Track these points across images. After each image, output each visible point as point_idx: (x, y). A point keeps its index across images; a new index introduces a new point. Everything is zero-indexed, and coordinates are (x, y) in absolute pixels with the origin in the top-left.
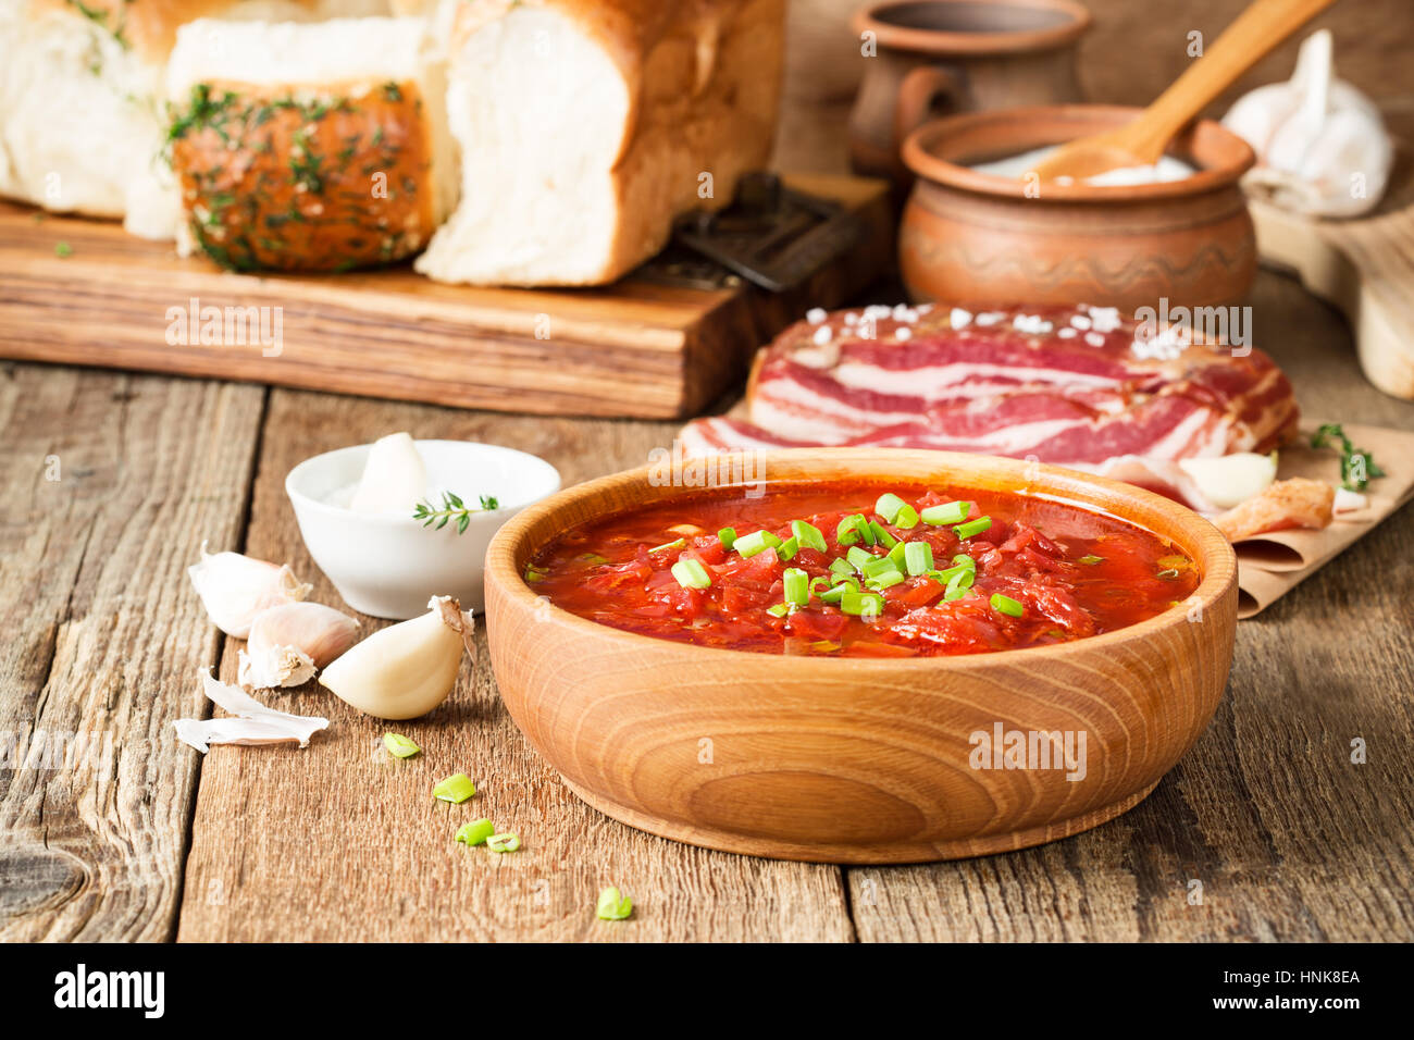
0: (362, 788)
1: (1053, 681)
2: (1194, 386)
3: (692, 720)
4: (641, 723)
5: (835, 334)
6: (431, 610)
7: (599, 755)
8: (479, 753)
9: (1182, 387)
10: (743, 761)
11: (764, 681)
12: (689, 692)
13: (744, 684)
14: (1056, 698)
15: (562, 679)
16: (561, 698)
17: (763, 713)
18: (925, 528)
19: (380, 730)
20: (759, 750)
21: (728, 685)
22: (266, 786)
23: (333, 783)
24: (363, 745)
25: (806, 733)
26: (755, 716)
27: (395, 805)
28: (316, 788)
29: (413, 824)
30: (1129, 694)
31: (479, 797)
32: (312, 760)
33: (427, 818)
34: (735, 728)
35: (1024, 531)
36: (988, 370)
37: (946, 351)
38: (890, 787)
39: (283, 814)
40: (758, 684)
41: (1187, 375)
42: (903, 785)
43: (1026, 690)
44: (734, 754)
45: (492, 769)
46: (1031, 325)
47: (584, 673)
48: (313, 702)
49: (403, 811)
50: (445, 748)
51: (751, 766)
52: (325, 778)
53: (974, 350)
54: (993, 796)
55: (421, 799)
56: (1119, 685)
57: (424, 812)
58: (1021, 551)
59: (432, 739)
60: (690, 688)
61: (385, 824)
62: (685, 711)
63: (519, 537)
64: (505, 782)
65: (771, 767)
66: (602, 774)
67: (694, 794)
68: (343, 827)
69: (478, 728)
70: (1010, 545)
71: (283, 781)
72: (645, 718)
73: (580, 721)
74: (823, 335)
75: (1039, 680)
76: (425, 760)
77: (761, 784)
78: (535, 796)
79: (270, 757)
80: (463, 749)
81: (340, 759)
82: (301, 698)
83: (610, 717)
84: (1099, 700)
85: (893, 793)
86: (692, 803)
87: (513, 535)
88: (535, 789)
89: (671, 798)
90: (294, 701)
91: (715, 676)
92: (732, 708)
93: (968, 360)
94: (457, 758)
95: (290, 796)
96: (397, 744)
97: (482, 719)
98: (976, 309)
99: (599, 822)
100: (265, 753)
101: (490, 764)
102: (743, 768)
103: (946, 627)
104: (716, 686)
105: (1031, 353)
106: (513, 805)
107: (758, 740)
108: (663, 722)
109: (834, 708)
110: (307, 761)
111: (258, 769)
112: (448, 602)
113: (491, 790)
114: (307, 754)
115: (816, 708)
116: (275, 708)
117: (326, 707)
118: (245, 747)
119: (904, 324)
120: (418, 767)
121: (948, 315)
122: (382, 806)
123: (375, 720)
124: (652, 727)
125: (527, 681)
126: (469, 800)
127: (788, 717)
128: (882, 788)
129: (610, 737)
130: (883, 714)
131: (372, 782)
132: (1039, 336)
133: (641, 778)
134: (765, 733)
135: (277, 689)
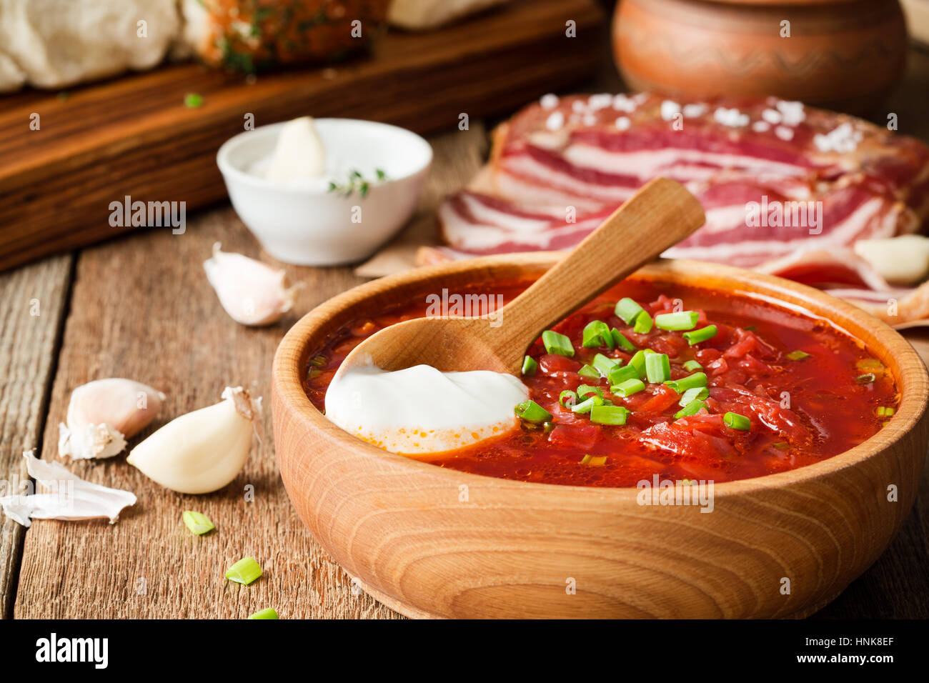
0: (163, 567)
1: (776, 508)
2: (868, 179)
3: (456, 537)
4: (409, 536)
5: (566, 120)
6: (225, 399)
7: (372, 558)
8: (266, 529)
9: (859, 178)
10: (500, 574)
11: (521, 507)
12: (452, 513)
13: (503, 510)
14: (778, 523)
15: (339, 491)
16: (338, 507)
17: (518, 535)
18: (659, 332)
19: (181, 502)
20: (514, 566)
21: (488, 509)
22: (80, 565)
23: (138, 562)
24: (165, 520)
25: (557, 553)
26: (512, 538)
27: (192, 587)
28: (123, 568)
29: (207, 607)
30: (842, 515)
31: (264, 578)
32: (120, 535)
33: (220, 600)
34: (493, 546)
35: (745, 338)
36: (694, 155)
37: (659, 138)
38: (630, 599)
39: (94, 595)
40: (514, 510)
41: (863, 167)
42: (642, 598)
43: (752, 517)
44: (491, 568)
45: (277, 548)
46: (730, 118)
47: (359, 489)
48: (123, 474)
49: (198, 593)
50: (236, 524)
51: (507, 579)
52: (131, 556)
53: (683, 139)
54: (720, 606)
55: (215, 580)
56: (833, 507)
57: (217, 597)
58: (743, 358)
59: (225, 514)
60: (454, 510)
61: (182, 608)
62: (448, 529)
63: (302, 345)
64: (288, 562)
65: (524, 580)
66: (374, 573)
67: (455, 599)
68: (146, 610)
69: (265, 501)
70: (733, 352)
71: (95, 559)
72: (413, 532)
73: (355, 528)
74: (555, 121)
75: (765, 507)
76: (218, 537)
77: (516, 595)
78: (314, 577)
79: (85, 533)
80: (252, 524)
81: (145, 535)
82: (113, 468)
83: (382, 528)
84: (816, 521)
85: (633, 604)
86: (454, 605)
87: (296, 343)
88: (314, 570)
89: (435, 600)
90: (107, 471)
91: (477, 501)
92: (491, 529)
93: (677, 146)
94: (247, 535)
95: (100, 576)
96: (195, 521)
97: (268, 493)
98: (683, 102)
99: (370, 607)
100: (80, 528)
101: (275, 541)
102: (499, 580)
103: (685, 443)
104: (477, 509)
105: (731, 144)
106: (295, 587)
107: (514, 558)
108: (428, 537)
109: (582, 533)
110: (116, 537)
111: (73, 546)
112: (239, 394)
113: (276, 570)
114: (116, 529)
115: (567, 532)
116: (90, 480)
117: (134, 479)
118: (63, 523)
119: (622, 114)
120: (212, 545)
121: (659, 105)
122: (181, 587)
123: (176, 494)
124: (419, 540)
125: (308, 488)
126: (256, 581)
127: (541, 539)
128: (624, 601)
129: (381, 545)
130: (626, 538)
131: (173, 561)
132: (738, 128)
133: (408, 581)
134: (520, 552)
135: (93, 460)
